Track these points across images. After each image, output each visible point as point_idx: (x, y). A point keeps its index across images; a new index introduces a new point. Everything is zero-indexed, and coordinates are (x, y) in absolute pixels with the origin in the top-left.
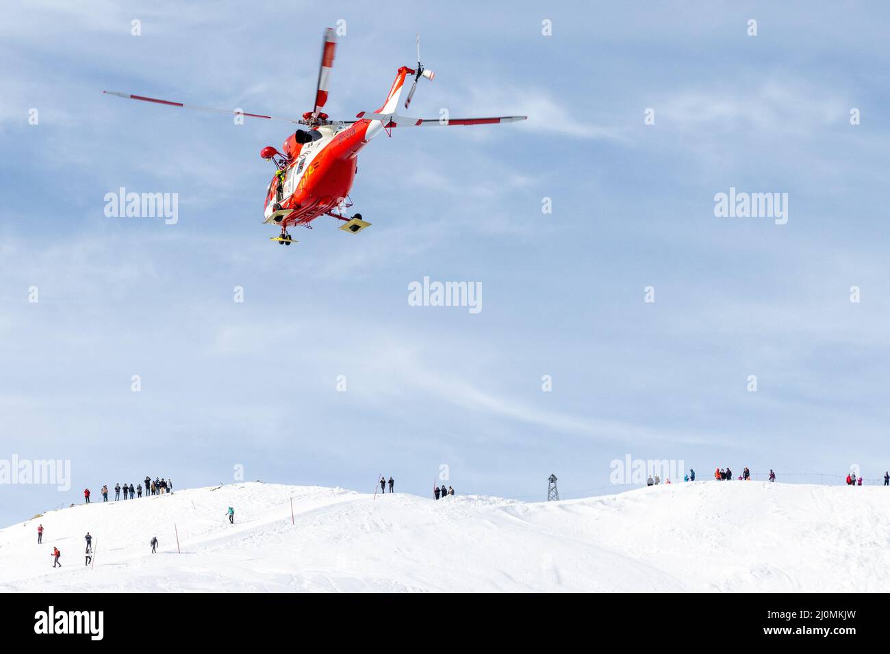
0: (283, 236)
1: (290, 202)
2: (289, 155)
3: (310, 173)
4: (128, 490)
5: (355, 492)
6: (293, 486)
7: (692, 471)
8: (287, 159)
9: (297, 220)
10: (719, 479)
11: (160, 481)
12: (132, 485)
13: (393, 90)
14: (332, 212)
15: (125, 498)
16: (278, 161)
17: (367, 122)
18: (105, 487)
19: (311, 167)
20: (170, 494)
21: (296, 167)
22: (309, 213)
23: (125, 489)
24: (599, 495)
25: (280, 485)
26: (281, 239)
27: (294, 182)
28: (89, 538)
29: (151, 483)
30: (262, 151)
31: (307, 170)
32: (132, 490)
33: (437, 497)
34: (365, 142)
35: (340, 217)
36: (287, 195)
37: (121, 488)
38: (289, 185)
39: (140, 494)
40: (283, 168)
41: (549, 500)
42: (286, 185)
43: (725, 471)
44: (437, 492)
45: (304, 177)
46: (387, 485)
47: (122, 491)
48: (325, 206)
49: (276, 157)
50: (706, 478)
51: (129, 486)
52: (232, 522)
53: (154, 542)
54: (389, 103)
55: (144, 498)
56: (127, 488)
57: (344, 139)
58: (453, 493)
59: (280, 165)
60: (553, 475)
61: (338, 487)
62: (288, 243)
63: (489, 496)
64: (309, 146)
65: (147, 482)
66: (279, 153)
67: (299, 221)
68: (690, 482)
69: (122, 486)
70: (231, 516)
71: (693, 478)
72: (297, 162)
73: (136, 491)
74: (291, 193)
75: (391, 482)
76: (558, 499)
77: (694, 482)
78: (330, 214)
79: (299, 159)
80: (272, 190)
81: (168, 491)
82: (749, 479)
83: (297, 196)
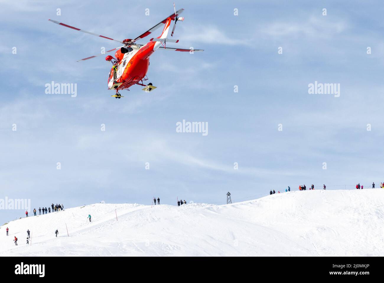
0: (117, 95)
1: (120, 80)
2: (118, 59)
3: (129, 66)
4: (45, 210)
5: (143, 205)
6: (116, 204)
7: (289, 187)
8: (117, 60)
9: (123, 87)
10: (301, 190)
11: (58, 205)
12: (46, 208)
13: (165, 28)
14: (139, 83)
15: (43, 213)
16: (113, 62)
17: (154, 43)
18: (35, 209)
19: (129, 64)
20: (63, 210)
21: (122, 64)
22: (129, 84)
23: (43, 210)
24: (249, 200)
25: (110, 204)
26: (117, 96)
27: (122, 71)
28: (29, 232)
29: (54, 206)
30: (106, 58)
31: (128, 65)
32: (46, 210)
33: (179, 205)
34: (153, 51)
35: (142, 85)
36: (118, 76)
37: (42, 209)
38: (119, 72)
39: (50, 211)
40: (116, 64)
41: (227, 204)
42: (118, 72)
43: (303, 186)
44: (179, 203)
45: (126, 68)
46: (157, 201)
47: (42, 211)
48: (136, 80)
49: (113, 60)
50: (295, 190)
51: (45, 208)
52: (90, 221)
53: (57, 232)
54: (163, 34)
55: (52, 213)
56: (44, 209)
57: (144, 50)
58: (186, 203)
59: (114, 63)
60: (228, 192)
61: (135, 204)
62: (119, 98)
63: (202, 203)
64: (127, 54)
65: (53, 206)
66: (114, 58)
67: (124, 88)
68: (288, 192)
69: (42, 208)
70: (90, 219)
71: (289, 190)
72: (122, 62)
73: (48, 210)
74: (120, 76)
75: (159, 200)
76: (231, 203)
77: (290, 192)
78: (138, 84)
79: (123, 60)
80: (111, 74)
81: (62, 209)
82: (314, 189)
83: (124, 77)
